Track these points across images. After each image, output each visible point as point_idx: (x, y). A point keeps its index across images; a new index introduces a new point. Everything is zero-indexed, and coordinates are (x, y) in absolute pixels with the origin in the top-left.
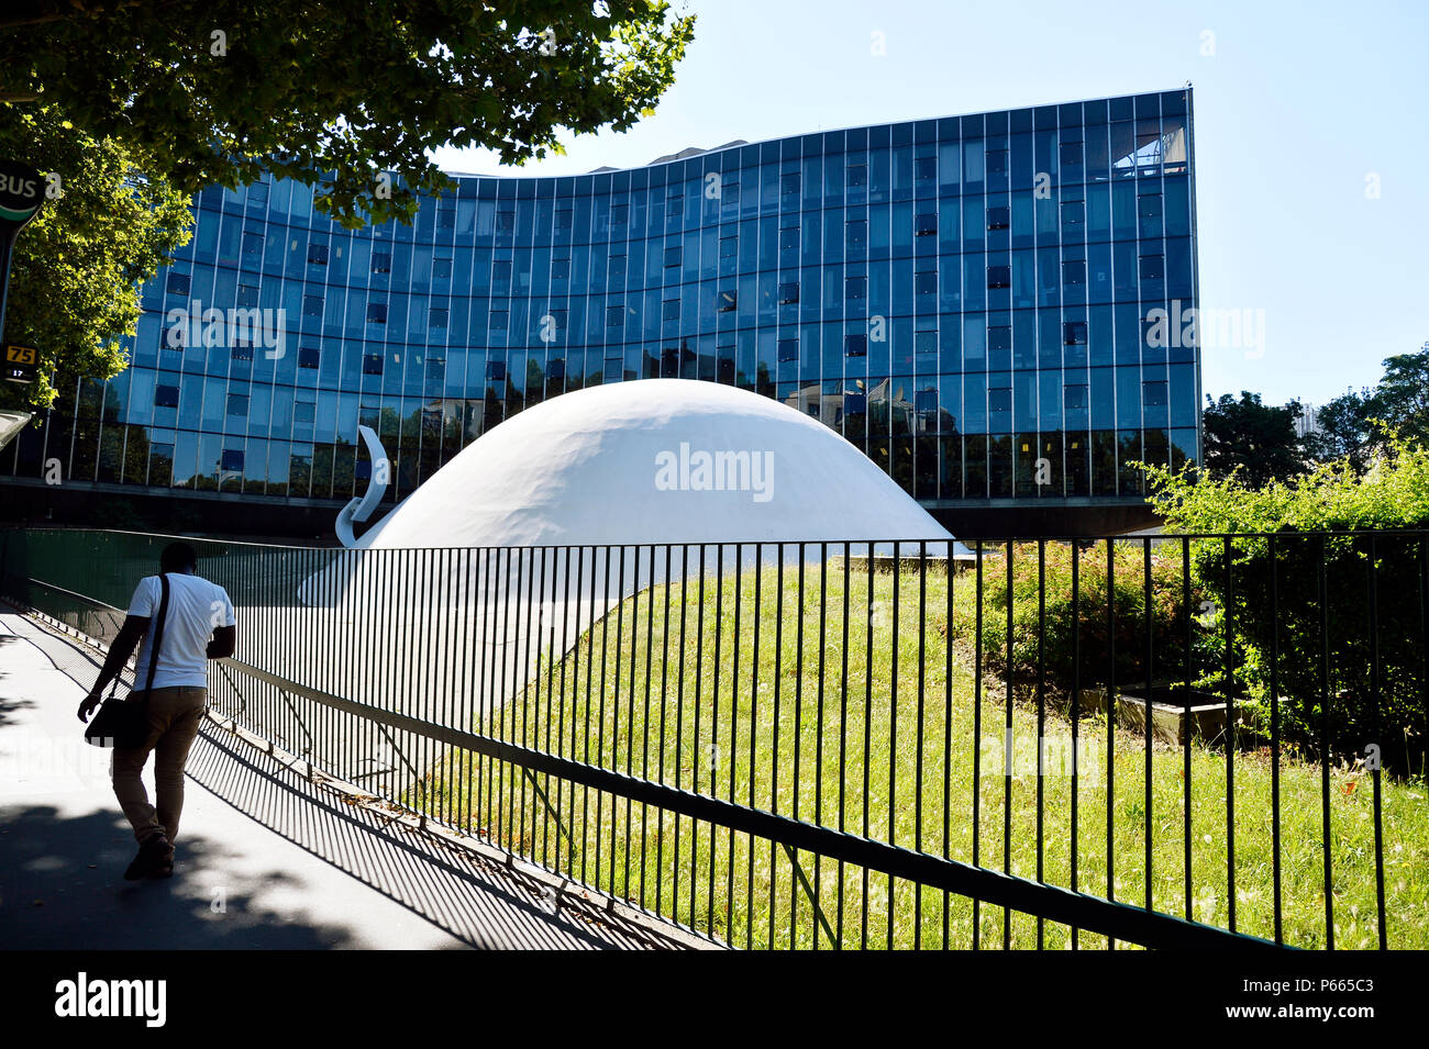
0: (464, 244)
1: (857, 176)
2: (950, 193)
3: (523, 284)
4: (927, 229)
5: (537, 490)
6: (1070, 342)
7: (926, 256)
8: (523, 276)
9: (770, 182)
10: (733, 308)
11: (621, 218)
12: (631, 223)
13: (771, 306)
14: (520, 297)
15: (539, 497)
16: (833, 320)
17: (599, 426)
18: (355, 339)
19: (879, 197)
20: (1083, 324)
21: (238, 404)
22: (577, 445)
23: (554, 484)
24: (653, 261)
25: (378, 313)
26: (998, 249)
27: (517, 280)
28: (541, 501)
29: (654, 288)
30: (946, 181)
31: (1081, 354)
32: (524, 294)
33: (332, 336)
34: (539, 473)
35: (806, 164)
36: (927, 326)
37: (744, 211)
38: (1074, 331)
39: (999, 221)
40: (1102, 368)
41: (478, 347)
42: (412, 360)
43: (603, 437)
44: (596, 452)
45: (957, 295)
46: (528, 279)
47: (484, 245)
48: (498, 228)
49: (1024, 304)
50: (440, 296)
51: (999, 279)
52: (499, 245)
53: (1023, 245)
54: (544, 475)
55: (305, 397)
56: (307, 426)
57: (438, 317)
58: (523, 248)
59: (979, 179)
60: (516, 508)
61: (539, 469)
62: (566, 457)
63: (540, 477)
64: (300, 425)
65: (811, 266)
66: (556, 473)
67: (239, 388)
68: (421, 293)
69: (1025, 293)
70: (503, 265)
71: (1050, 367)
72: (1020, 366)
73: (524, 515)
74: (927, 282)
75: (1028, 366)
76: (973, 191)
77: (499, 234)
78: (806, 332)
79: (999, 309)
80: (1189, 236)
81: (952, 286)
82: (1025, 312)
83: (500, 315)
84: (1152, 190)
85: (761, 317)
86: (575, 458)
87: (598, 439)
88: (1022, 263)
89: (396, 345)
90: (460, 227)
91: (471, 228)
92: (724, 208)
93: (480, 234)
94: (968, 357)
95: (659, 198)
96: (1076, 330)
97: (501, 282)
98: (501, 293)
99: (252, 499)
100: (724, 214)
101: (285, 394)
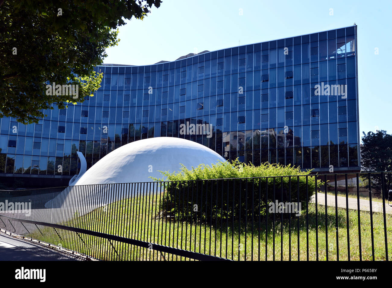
0: (114, 90)
1: (243, 62)
2: (273, 67)
3: (134, 102)
4: (265, 79)
5: (114, 173)
6: (313, 116)
7: (265, 89)
8: (134, 99)
9: (214, 65)
10: (202, 108)
11: (166, 79)
12: (170, 80)
13: (214, 107)
14: (133, 107)
15: (115, 174)
16: (234, 112)
17: (135, 153)
18: (77, 123)
19: (250, 69)
20: (318, 110)
21: (37, 145)
22: (128, 159)
23: (119, 171)
24: (176, 93)
25: (85, 114)
26: (289, 85)
27: (132, 101)
28: (115, 176)
29: (177, 103)
30: (272, 63)
31: (317, 120)
32: (134, 105)
33: (70, 122)
34: (116, 168)
35: (226, 59)
36: (265, 112)
37: (206, 76)
38: (315, 112)
39: (289, 76)
40: (324, 124)
41: (119, 124)
42: (97, 128)
43: (136, 157)
44: (133, 161)
45: (275, 102)
46: (136, 101)
47: (121, 90)
48: (125, 84)
49: (298, 104)
50: (106, 107)
51: (289, 95)
52: (126, 90)
53: (298, 84)
54: (117, 168)
55: (60, 142)
56: (61, 152)
57: (106, 114)
58: (134, 90)
59: (283, 62)
60: (108, 178)
61: (116, 166)
62: (124, 163)
63: (116, 169)
64: (58, 152)
65: (227, 94)
66: (121, 167)
67: (37, 140)
68: (100, 107)
69: (299, 100)
70: (127, 96)
71: (306, 125)
72: (296, 125)
73: (109, 180)
74: (265, 97)
75: (299, 124)
76: (281, 66)
77: (126, 86)
78: (225, 116)
79: (289, 106)
80: (355, 78)
81: (274, 98)
82: (298, 106)
83: (126, 113)
84: (343, 62)
85: (211, 111)
86: (126, 163)
87: (134, 157)
88: (297, 90)
89: (91, 124)
90: (112, 84)
91: (116, 84)
92: (199, 75)
93: (120, 86)
94: (279, 122)
95: (179, 72)
96: (316, 112)
97: (127, 102)
98: (126, 106)
99: (42, 176)
100: (199, 77)
101: (53, 142)
